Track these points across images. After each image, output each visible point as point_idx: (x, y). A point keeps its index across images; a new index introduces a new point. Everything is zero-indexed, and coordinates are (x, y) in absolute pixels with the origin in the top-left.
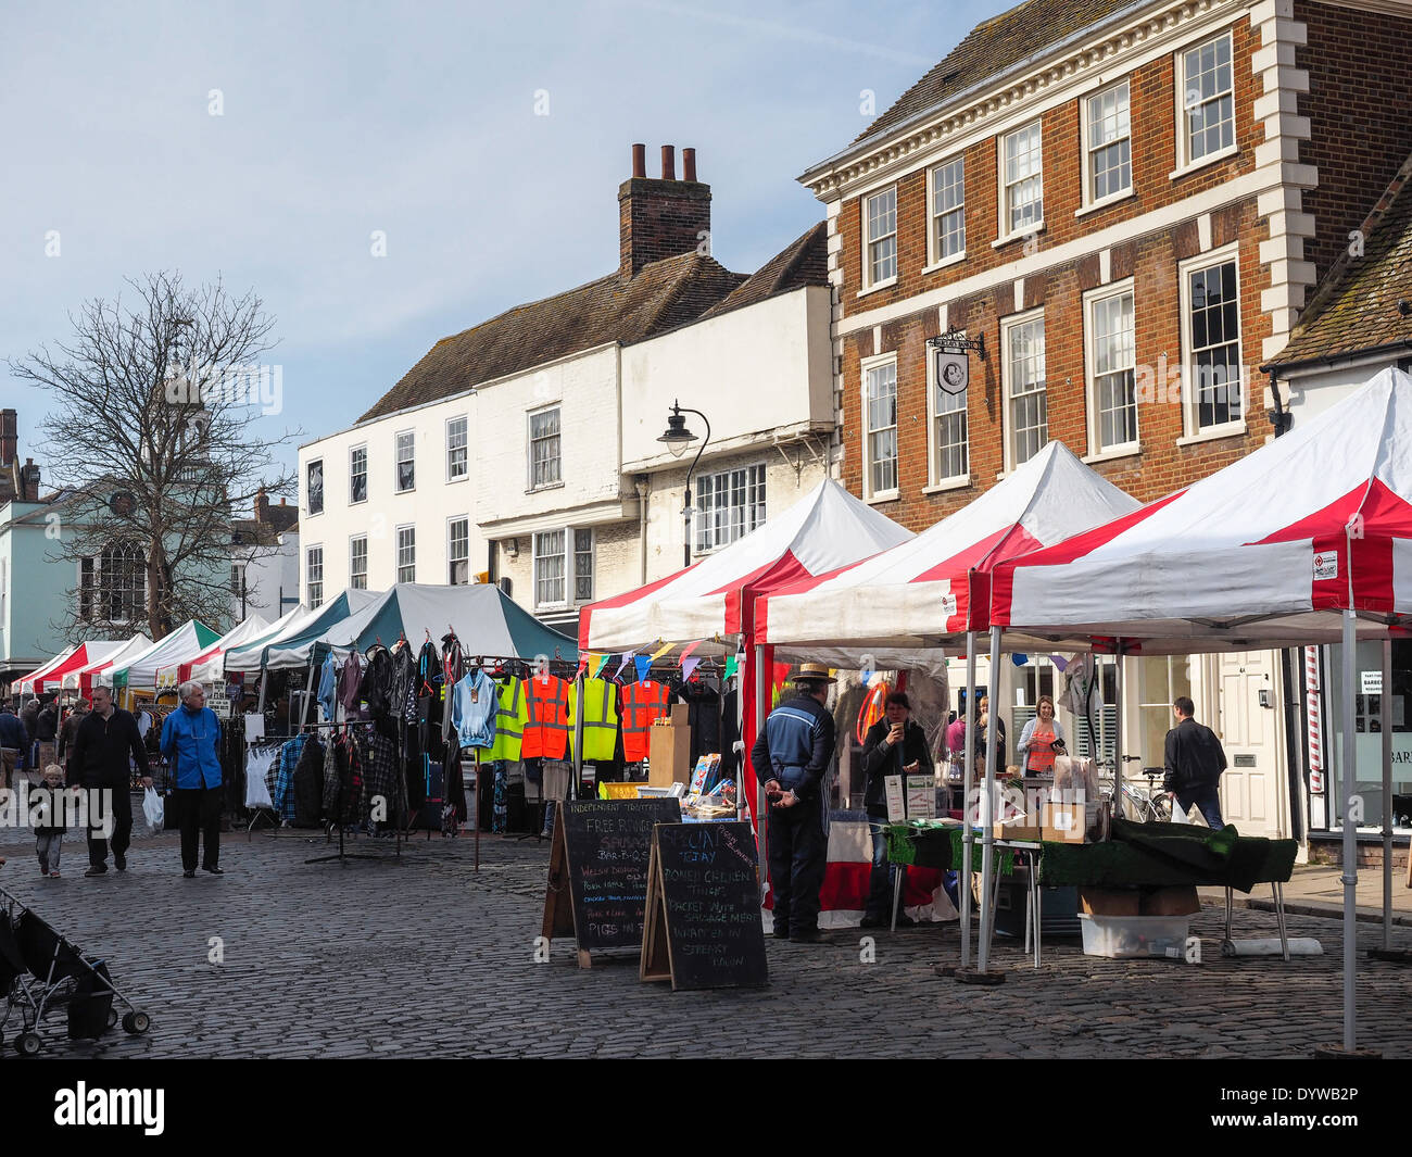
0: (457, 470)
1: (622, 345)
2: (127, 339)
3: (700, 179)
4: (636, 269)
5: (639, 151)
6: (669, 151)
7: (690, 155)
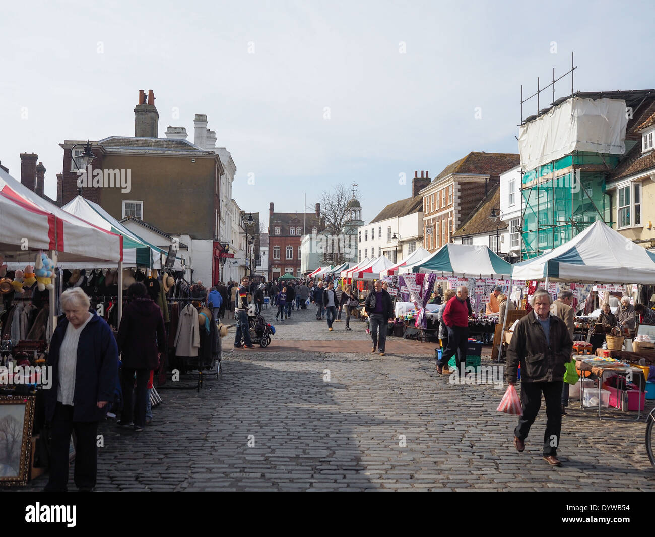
0: (380, 236)
1: (399, 217)
2: (331, 199)
3: (429, 177)
4: (414, 197)
5: (416, 172)
6: (422, 172)
7: (427, 172)
